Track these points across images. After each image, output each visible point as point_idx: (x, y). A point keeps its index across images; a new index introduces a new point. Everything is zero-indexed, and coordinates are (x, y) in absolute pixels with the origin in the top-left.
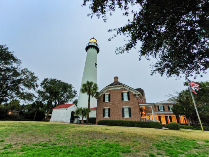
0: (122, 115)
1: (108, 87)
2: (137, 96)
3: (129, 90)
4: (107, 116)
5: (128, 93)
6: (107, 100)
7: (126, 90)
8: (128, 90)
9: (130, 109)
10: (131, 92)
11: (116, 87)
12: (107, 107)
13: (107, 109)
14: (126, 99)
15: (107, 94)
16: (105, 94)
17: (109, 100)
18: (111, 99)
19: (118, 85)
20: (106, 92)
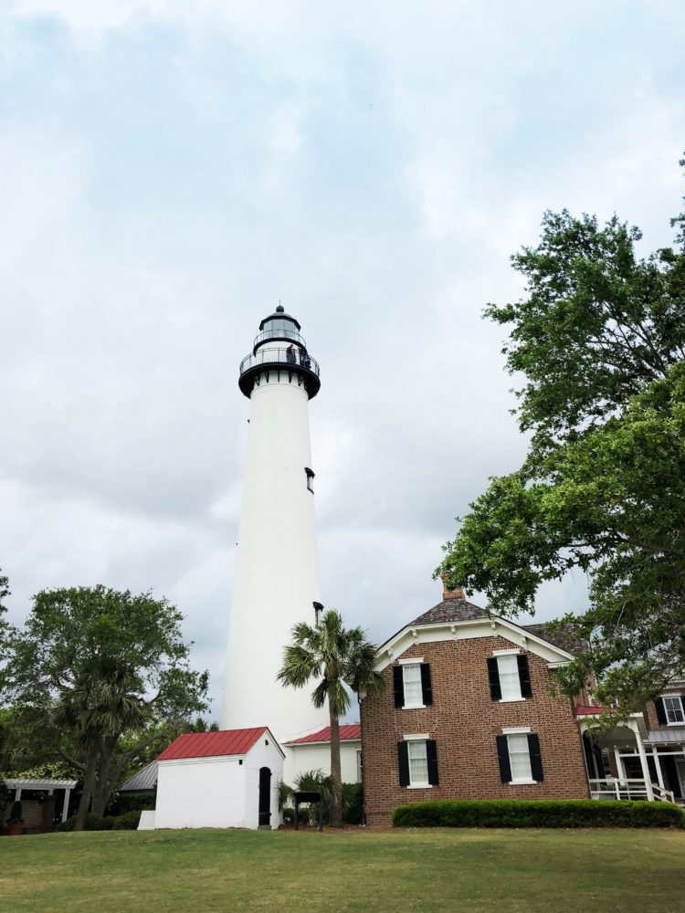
0: (497, 772)
1: (413, 629)
3: (525, 647)
4: (419, 781)
5: (523, 661)
6: (413, 699)
7: (512, 645)
8: (522, 645)
9: (533, 740)
10: (534, 655)
11: (457, 628)
12: (420, 731)
13: (419, 742)
14: (511, 690)
15: (411, 666)
16: (401, 662)
17: (428, 698)
18: (435, 692)
19: (469, 619)
20: (404, 656)
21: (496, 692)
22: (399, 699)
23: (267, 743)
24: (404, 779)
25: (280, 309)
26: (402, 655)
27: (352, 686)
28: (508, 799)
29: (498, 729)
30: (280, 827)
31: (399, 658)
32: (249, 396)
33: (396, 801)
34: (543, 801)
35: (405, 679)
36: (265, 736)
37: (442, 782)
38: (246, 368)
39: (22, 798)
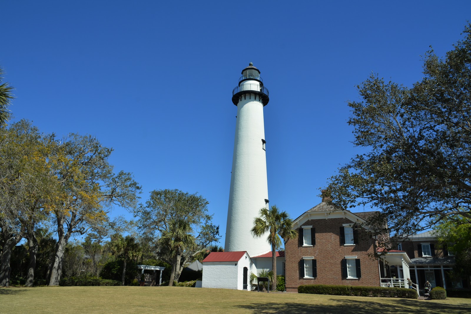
1: (309, 214)
3: (354, 222)
4: (308, 276)
7: (350, 222)
9: (358, 262)
11: (327, 214)
12: (310, 256)
14: (349, 241)
15: (307, 229)
16: (303, 227)
17: (313, 242)
18: (317, 240)
21: (343, 241)
22: (301, 242)
23: (246, 258)
24: (302, 275)
26: (303, 224)
27: (281, 236)
28: (346, 284)
29: (343, 256)
30: (251, 290)
31: (302, 225)
32: (237, 105)
33: (299, 283)
34: (360, 286)
35: (304, 234)
36: (245, 255)
37: (318, 276)
38: (235, 93)
39: (144, 273)
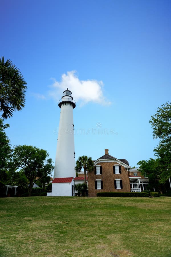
0: (114, 187)
1: (99, 160)
2: (128, 170)
3: (120, 164)
5: (120, 167)
6: (98, 173)
7: (118, 164)
10: (122, 166)
11: (108, 160)
13: (99, 181)
14: (117, 172)
15: (98, 167)
16: (96, 166)
17: (101, 173)
18: (103, 172)
19: (110, 158)
20: (97, 165)
21: (114, 172)
22: (96, 173)
23: (73, 180)
24: (96, 188)
25: (68, 89)
28: (116, 192)
29: (115, 179)
30: (75, 196)
32: (60, 108)
34: (122, 192)
35: (97, 169)
